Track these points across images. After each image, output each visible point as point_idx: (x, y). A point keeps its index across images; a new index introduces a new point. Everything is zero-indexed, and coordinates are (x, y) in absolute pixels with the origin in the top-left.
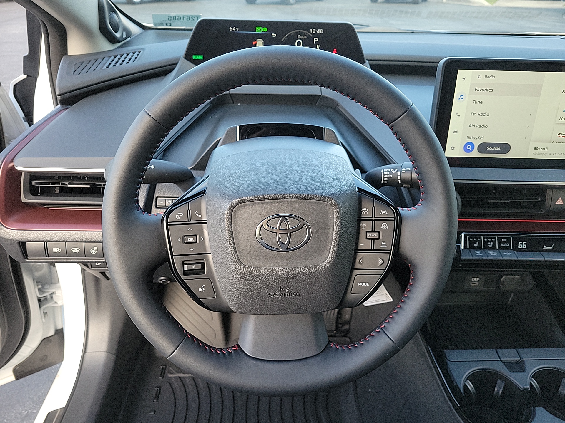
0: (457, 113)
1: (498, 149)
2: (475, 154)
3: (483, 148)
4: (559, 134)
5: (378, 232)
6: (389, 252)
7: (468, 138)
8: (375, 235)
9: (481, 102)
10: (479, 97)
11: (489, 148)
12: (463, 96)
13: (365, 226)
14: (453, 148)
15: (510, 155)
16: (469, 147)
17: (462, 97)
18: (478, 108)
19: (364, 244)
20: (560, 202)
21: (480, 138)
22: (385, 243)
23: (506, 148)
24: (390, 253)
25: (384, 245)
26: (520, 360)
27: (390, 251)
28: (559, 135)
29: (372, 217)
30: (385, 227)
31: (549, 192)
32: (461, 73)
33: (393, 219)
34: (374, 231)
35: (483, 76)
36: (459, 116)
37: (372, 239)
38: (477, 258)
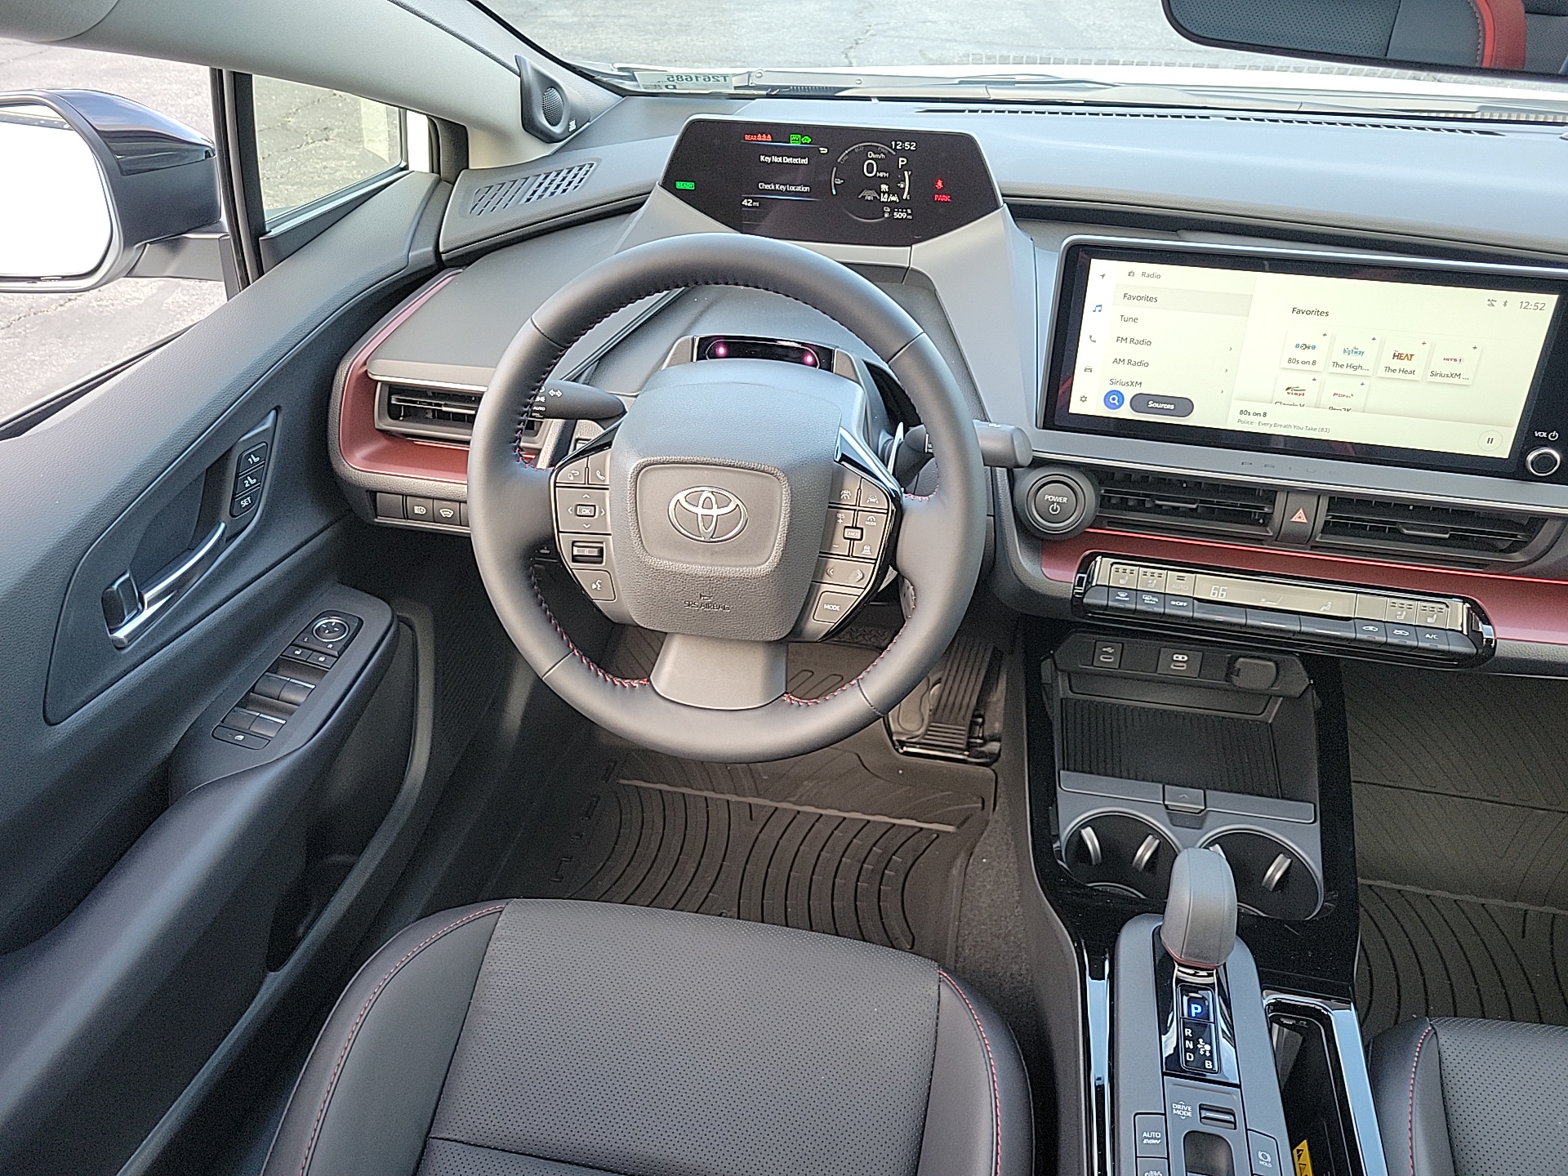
0: (1091, 337)
1: (1168, 406)
2: (1125, 412)
3: (1139, 402)
4: (1288, 389)
5: (862, 529)
6: (874, 561)
7: (1112, 382)
8: (856, 534)
9: (1135, 320)
10: (1132, 309)
11: (1151, 404)
12: (1101, 306)
13: (845, 518)
14: (1083, 399)
15: (1191, 421)
16: (1114, 399)
17: (1099, 308)
18: (1129, 330)
19: (840, 546)
20: (1300, 517)
21: (1134, 384)
22: (869, 548)
23: (1185, 405)
24: (875, 564)
25: (867, 552)
26: (1202, 810)
27: (876, 560)
28: (1289, 391)
29: (856, 505)
30: (872, 523)
31: (1280, 498)
32: (1097, 266)
33: (886, 511)
34: (856, 528)
35: (1138, 274)
36: (1095, 341)
37: (851, 539)
38: (1116, 604)
